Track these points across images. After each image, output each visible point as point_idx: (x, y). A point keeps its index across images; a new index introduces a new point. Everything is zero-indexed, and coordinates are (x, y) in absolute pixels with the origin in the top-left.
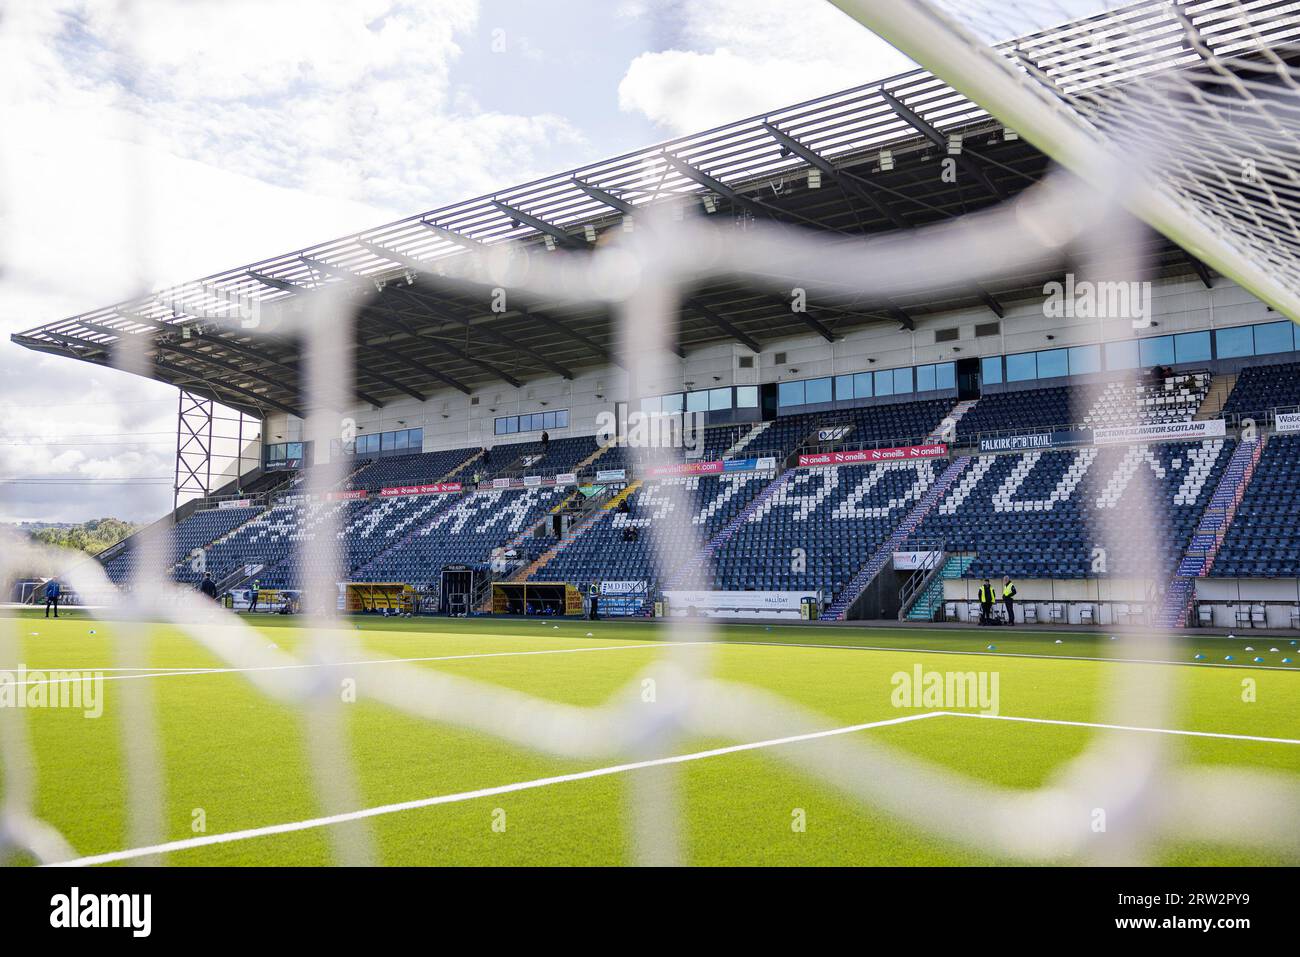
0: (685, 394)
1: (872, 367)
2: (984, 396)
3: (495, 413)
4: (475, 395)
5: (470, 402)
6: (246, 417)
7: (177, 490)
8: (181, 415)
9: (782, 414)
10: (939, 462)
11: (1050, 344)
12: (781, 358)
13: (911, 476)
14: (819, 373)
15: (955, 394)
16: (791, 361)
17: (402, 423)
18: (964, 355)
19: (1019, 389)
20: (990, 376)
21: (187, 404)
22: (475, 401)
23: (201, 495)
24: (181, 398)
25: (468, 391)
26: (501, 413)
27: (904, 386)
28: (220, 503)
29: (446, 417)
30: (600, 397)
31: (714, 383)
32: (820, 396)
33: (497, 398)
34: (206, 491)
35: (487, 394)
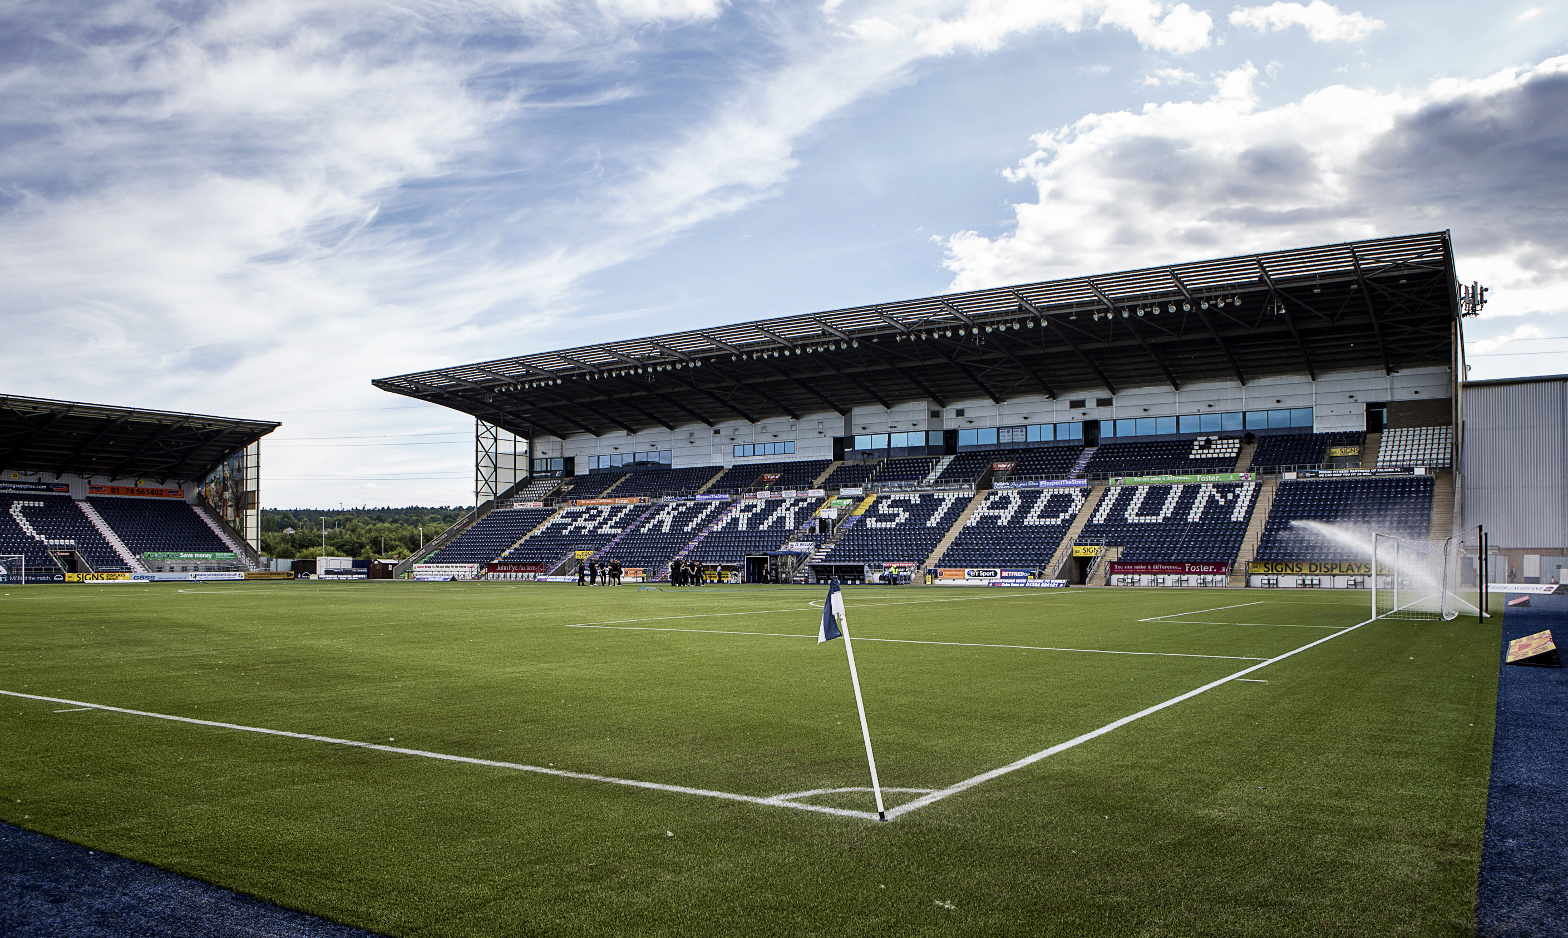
0: (889, 435)
1: (1026, 422)
2: (1101, 445)
3: (734, 441)
4: (717, 427)
5: (712, 432)
6: (518, 438)
7: (477, 493)
8: (477, 437)
9: (961, 451)
10: (1085, 490)
11: (1145, 414)
12: (960, 413)
13: (1068, 499)
14: (988, 424)
15: (1082, 443)
16: (968, 414)
17: (653, 446)
18: (1088, 418)
19: (1124, 441)
20: (1106, 432)
21: (482, 429)
22: (717, 432)
23: (492, 498)
24: (477, 425)
25: (711, 425)
26: (740, 440)
27: (1048, 436)
28: (515, 504)
29: (692, 442)
30: (820, 433)
31: (912, 428)
32: (988, 439)
33: (736, 430)
34: (495, 494)
35: (726, 427)
